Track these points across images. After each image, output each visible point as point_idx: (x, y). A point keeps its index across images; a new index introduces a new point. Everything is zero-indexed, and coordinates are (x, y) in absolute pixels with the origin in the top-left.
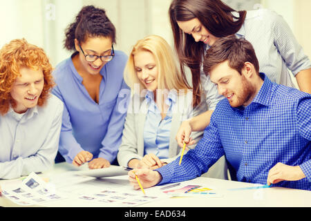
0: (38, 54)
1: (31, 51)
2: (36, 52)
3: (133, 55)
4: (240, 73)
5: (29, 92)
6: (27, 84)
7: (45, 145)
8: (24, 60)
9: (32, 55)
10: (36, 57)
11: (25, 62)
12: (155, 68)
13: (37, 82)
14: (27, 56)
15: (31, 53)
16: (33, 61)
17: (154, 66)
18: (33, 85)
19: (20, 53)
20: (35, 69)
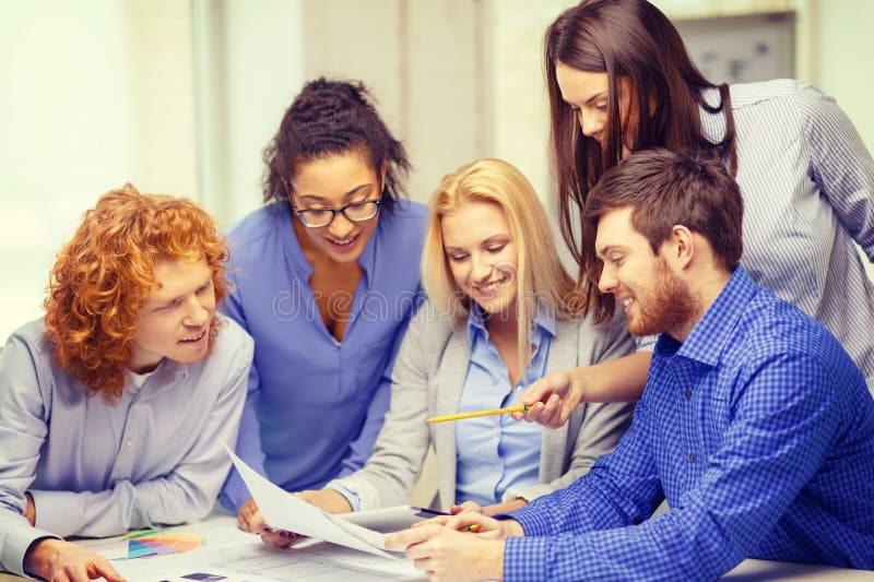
0: (189, 216)
1: (170, 213)
2: (184, 212)
3: (440, 217)
4: (656, 250)
5: (188, 323)
6: (176, 303)
7: (192, 454)
8: (159, 241)
9: (175, 223)
10: (187, 225)
11: (162, 246)
12: (508, 249)
13: (200, 291)
14: (165, 228)
15: (173, 218)
16: (182, 239)
17: (505, 242)
18: (193, 300)
19: (142, 227)
20: (193, 260)
